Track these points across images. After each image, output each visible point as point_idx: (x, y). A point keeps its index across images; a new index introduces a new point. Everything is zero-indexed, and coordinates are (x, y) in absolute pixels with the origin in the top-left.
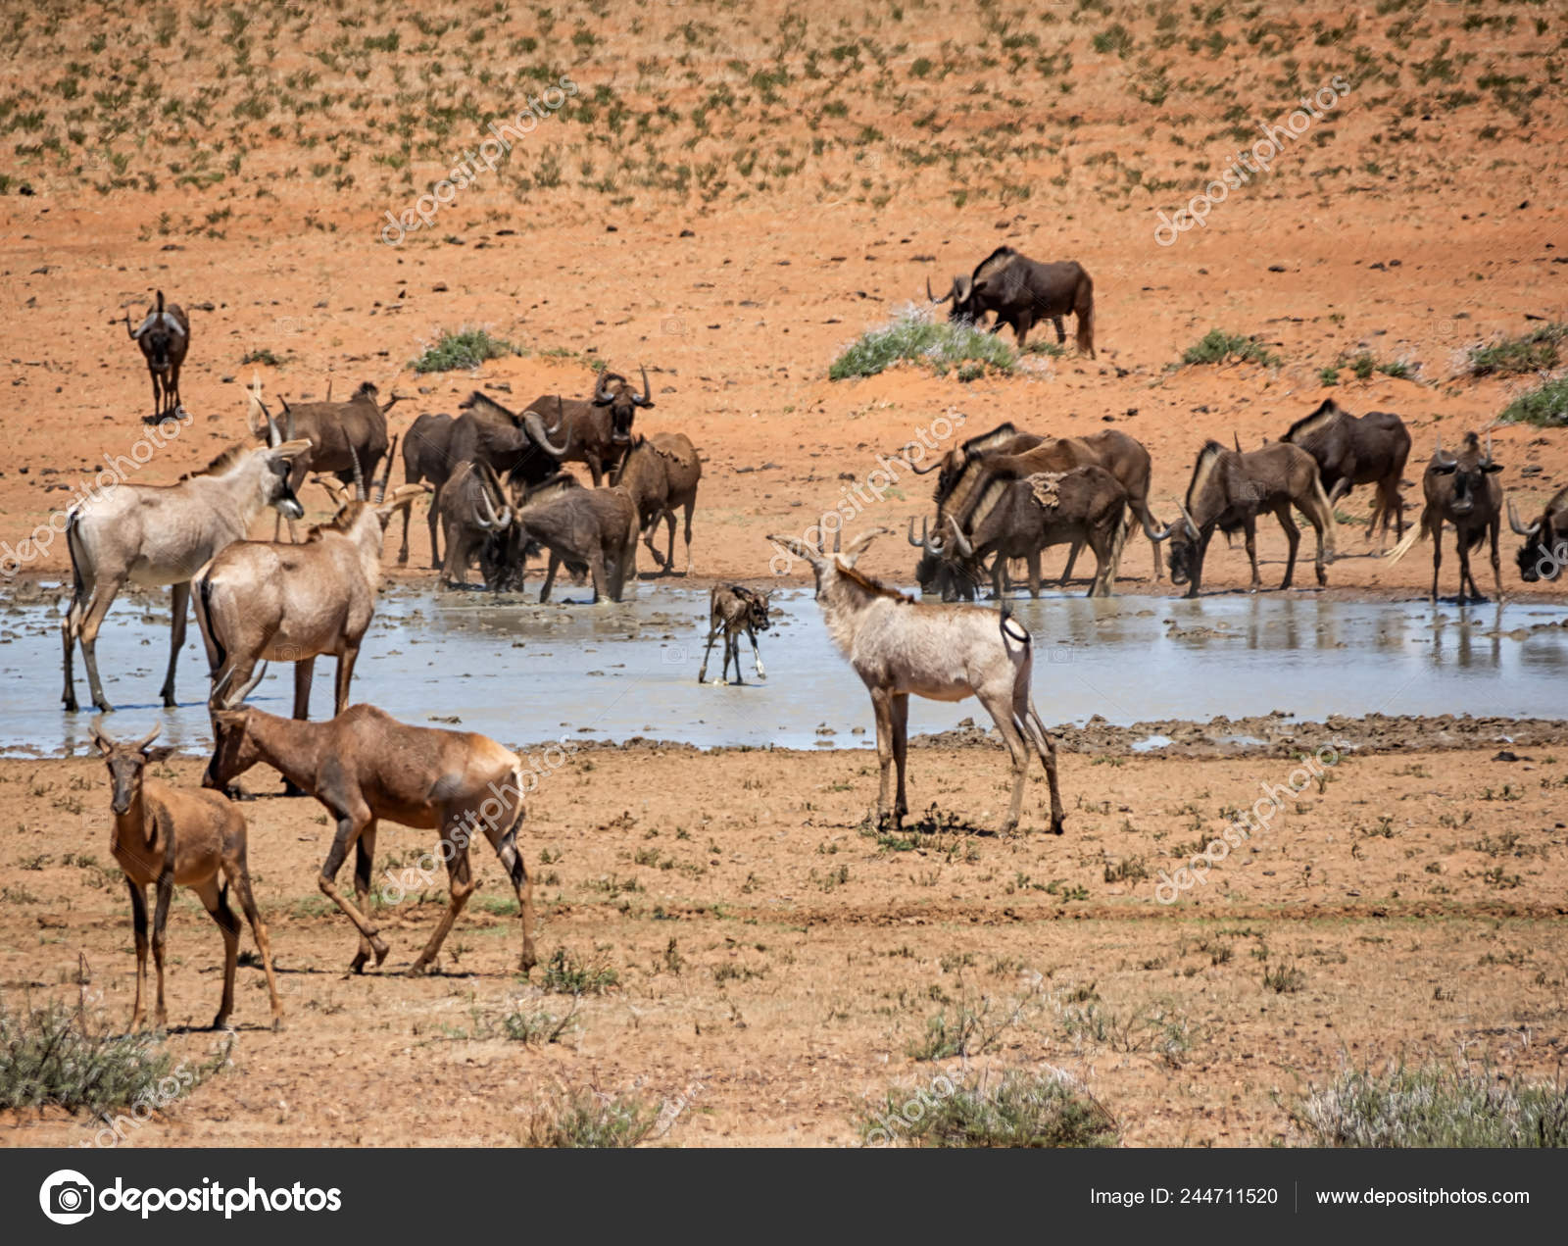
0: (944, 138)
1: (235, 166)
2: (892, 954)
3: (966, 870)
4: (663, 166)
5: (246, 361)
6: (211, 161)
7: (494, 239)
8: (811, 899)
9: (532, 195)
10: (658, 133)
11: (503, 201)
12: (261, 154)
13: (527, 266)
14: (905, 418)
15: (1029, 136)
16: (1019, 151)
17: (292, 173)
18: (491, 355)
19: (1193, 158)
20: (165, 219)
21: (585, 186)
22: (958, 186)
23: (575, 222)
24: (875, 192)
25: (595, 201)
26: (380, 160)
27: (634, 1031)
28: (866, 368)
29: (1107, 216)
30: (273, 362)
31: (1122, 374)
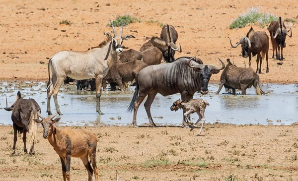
5: (61, 23)
18: (131, 22)
28: (240, 26)
30: (68, 24)
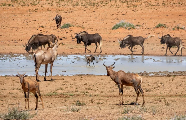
1: (39, 3)
3: (128, 90)
4: (91, 3)
5: (40, 27)
6: (35, 2)
7: (71, 12)
8: (109, 94)
9: (75, 7)
11: (72, 7)
12: (42, 1)
13: (75, 15)
14: (121, 34)
16: (135, 1)
17: (46, 4)
18: (70, 26)
19: (157, 2)
20: (30, 10)
21: (82, 5)
22: (128, 6)
23: (80, 10)
24: (118, 6)
25: (83, 7)
26: (56, 2)
27: (87, 110)
28: (116, 28)
29: (146, 9)
30: (43, 27)
31: (148, 29)
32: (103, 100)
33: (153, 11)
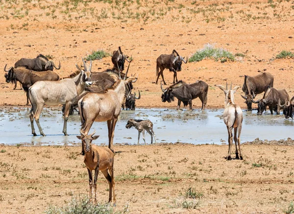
0: (200, 7)
1: (27, 13)
2: (266, 190)
3: (274, 172)
4: (132, 14)
6: (20, 12)
7: (95, 30)
9: (101, 20)
10: (129, 6)
11: (95, 22)
12: (32, 11)
13: (105, 36)
14: (209, 71)
15: (220, 7)
16: (219, 10)
17: (41, 15)
18: (105, 56)
19: (262, 12)
20: (12, 26)
21: (114, 18)
22: (206, 18)
23: (113, 26)
24: (186, 19)
25: (118, 22)
26: (62, 12)
27: (210, 207)
28: (198, 59)
29: (244, 25)
31: (260, 61)
32: (233, 188)
33: (258, 27)
